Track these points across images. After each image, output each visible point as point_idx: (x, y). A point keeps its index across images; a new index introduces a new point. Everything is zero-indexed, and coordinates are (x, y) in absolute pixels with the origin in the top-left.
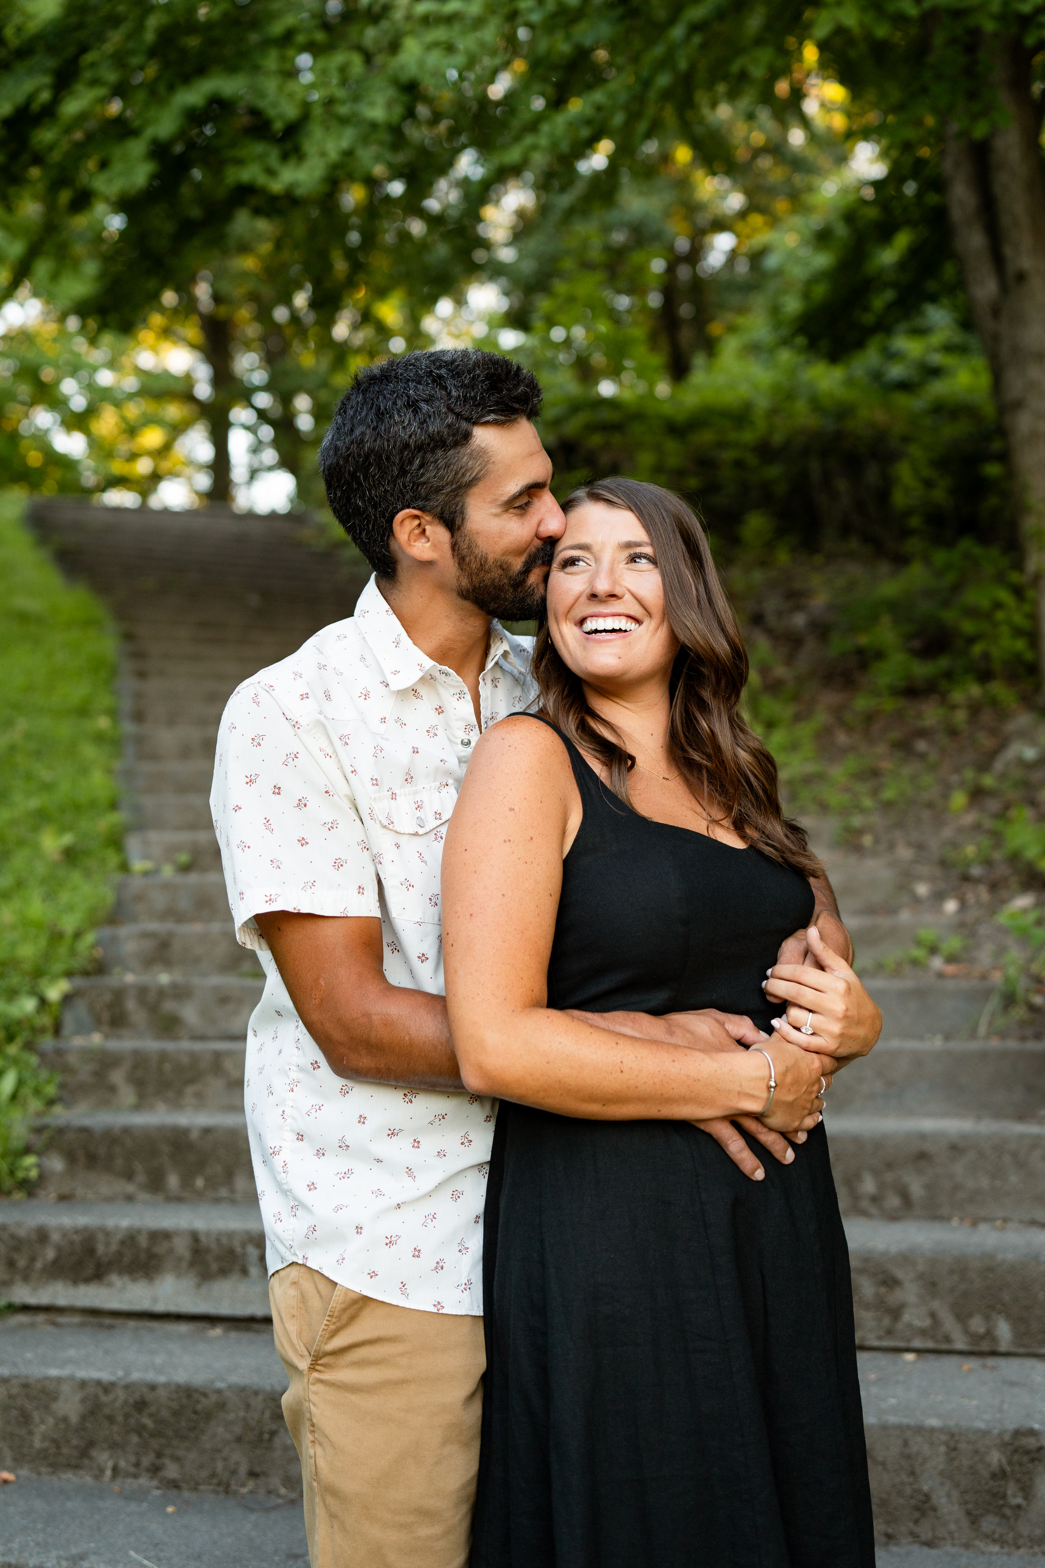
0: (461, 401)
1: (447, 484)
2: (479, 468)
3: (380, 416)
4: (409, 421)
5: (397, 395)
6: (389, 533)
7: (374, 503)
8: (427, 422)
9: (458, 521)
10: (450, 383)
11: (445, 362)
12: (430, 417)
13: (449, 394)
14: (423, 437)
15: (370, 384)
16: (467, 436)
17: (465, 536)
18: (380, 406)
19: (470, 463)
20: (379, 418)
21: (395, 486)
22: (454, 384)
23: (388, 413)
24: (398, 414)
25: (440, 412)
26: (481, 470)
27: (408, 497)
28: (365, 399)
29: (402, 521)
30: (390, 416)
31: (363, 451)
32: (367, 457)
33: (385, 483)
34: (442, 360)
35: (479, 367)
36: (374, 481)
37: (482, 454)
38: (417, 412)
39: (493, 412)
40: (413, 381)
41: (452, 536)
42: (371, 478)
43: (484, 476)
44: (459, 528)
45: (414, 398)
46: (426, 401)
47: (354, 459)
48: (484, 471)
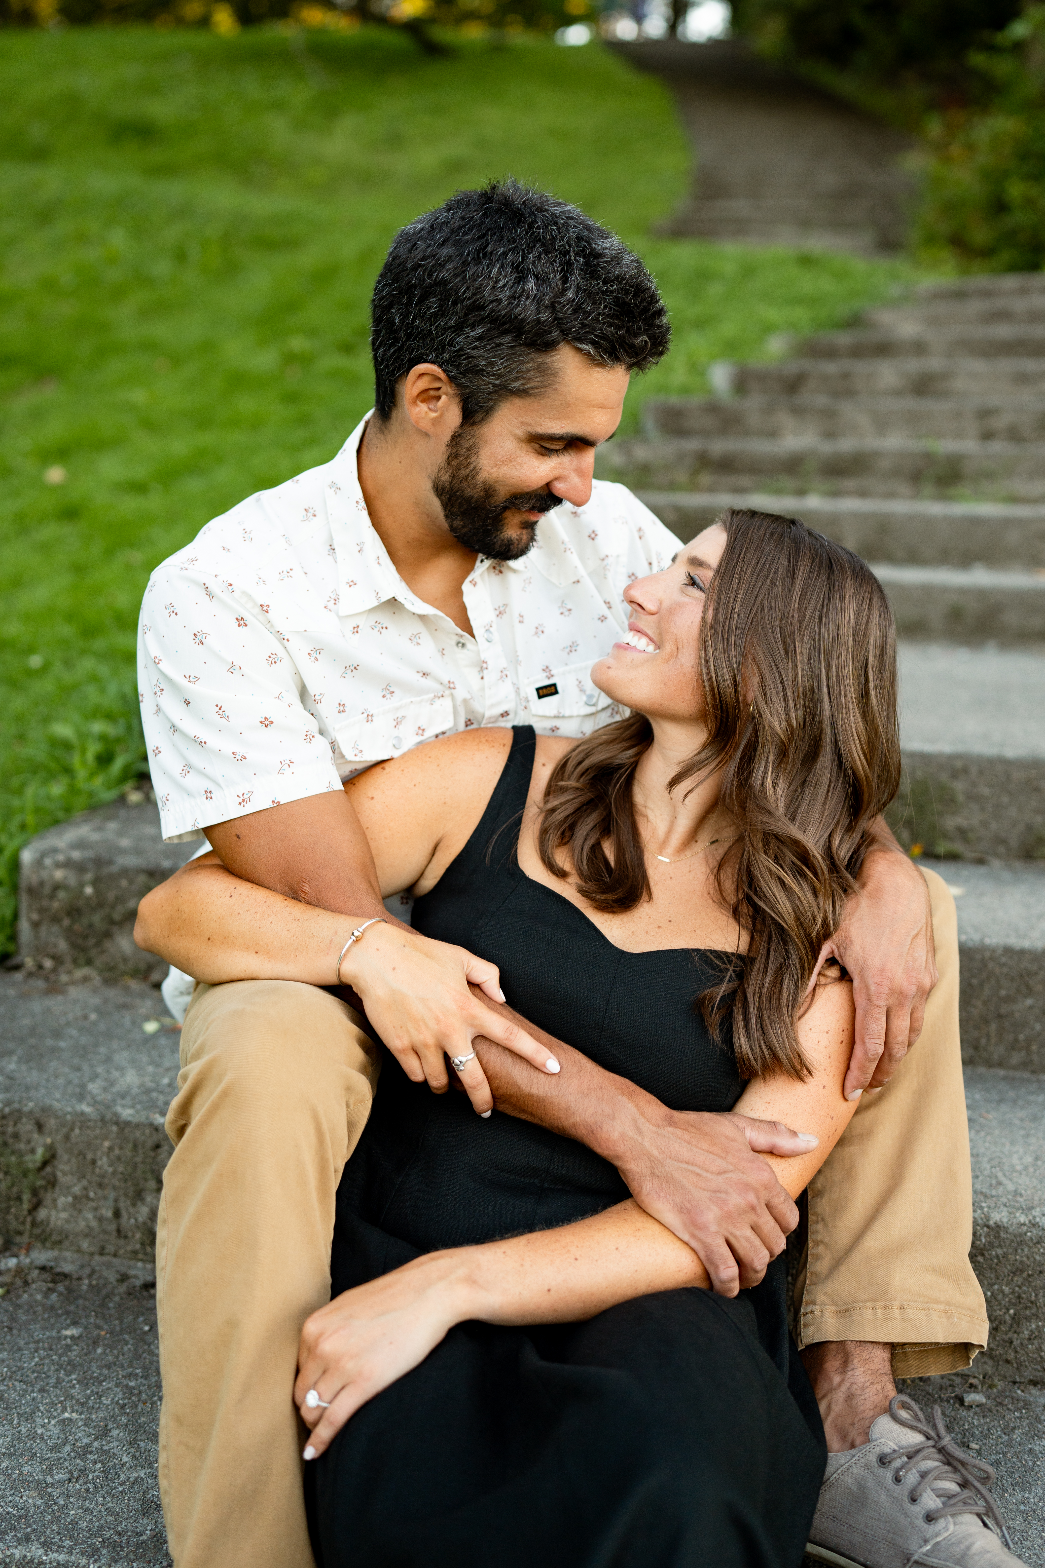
0: (571, 306)
1: (494, 375)
2: (536, 384)
3: (481, 255)
4: (504, 286)
5: (516, 247)
6: (403, 372)
7: (411, 332)
8: (520, 301)
9: (479, 416)
10: (576, 278)
11: (592, 249)
12: (528, 298)
13: (564, 290)
14: (504, 312)
15: (499, 209)
16: (549, 346)
17: (473, 436)
18: (488, 245)
19: (532, 373)
20: (478, 255)
21: (442, 335)
22: (578, 283)
23: (490, 259)
24: (499, 269)
25: (541, 301)
26: (537, 388)
27: (445, 355)
28: (483, 222)
29: (422, 375)
30: (490, 264)
31: (437, 275)
32: (437, 283)
33: (435, 324)
34: (590, 244)
35: (620, 283)
36: (425, 313)
37: (548, 374)
38: (519, 282)
39: (593, 343)
40: (543, 245)
41: (462, 425)
42: (425, 306)
43: (535, 395)
44: (473, 424)
45: (529, 265)
46: (537, 278)
47: (423, 274)
48: (539, 390)
